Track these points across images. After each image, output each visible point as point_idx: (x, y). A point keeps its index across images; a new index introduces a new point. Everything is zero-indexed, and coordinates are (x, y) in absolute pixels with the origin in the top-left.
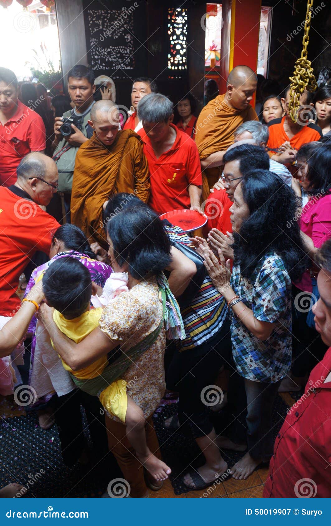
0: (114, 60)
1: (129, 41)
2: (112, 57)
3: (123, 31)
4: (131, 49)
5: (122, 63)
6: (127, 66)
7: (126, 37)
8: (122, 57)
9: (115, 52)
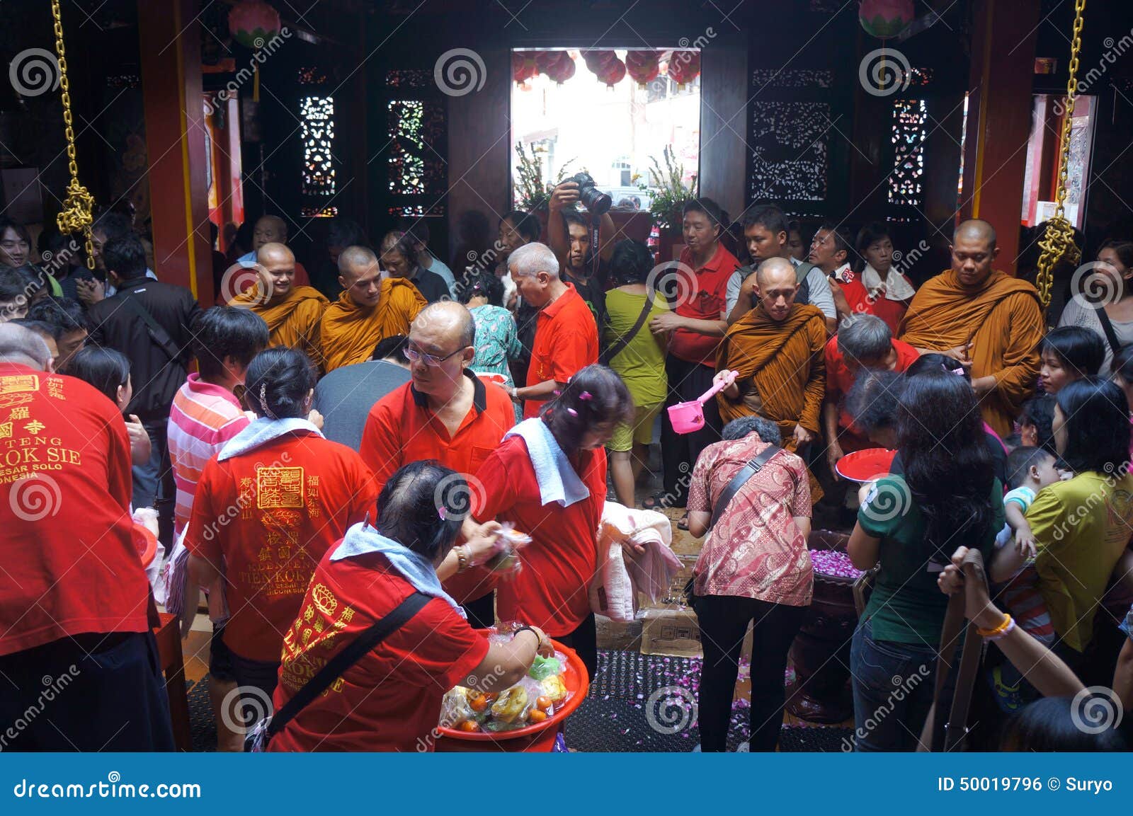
0: (790, 183)
1: (819, 152)
2: (787, 178)
3: (810, 137)
4: (822, 166)
5: (803, 190)
6: (812, 194)
7: (815, 146)
8: (805, 179)
9: (794, 171)
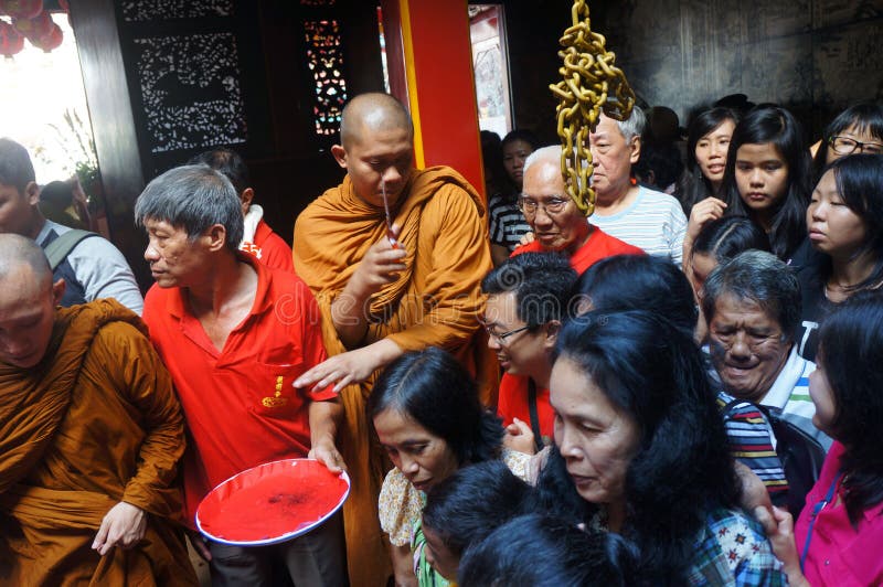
0: (204, 127)
1: (231, 89)
2: (200, 122)
3: (218, 72)
4: (237, 103)
5: (220, 133)
6: (232, 137)
7: (224, 82)
8: (220, 120)
9: (206, 113)
